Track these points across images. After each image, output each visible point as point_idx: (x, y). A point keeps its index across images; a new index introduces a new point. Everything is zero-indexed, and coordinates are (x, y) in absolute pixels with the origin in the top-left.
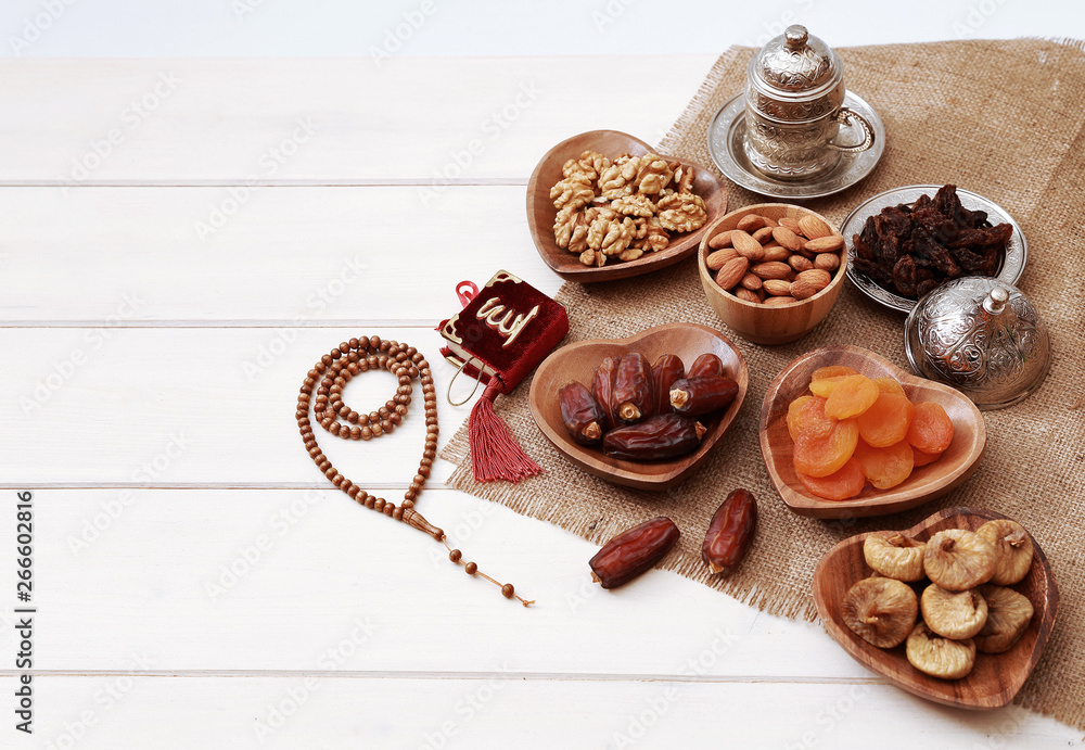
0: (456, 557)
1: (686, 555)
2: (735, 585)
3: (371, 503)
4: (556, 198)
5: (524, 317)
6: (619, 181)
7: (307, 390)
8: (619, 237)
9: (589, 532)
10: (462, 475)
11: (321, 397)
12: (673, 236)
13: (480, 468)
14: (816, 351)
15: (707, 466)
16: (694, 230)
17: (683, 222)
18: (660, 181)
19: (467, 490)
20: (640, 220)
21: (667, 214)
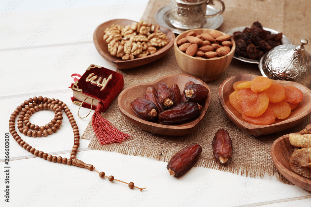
0: (103, 175)
1: (206, 160)
2: (232, 168)
3: (55, 160)
4: (107, 39)
5: (107, 79)
6: (130, 31)
7: (13, 120)
8: (138, 48)
9: (160, 156)
10: (94, 143)
11: (20, 122)
12: (158, 48)
13: (102, 139)
14: (231, 77)
15: (200, 126)
16: (165, 45)
17: (161, 42)
18: (147, 29)
19: (99, 149)
20: (143, 43)
21: (154, 39)
